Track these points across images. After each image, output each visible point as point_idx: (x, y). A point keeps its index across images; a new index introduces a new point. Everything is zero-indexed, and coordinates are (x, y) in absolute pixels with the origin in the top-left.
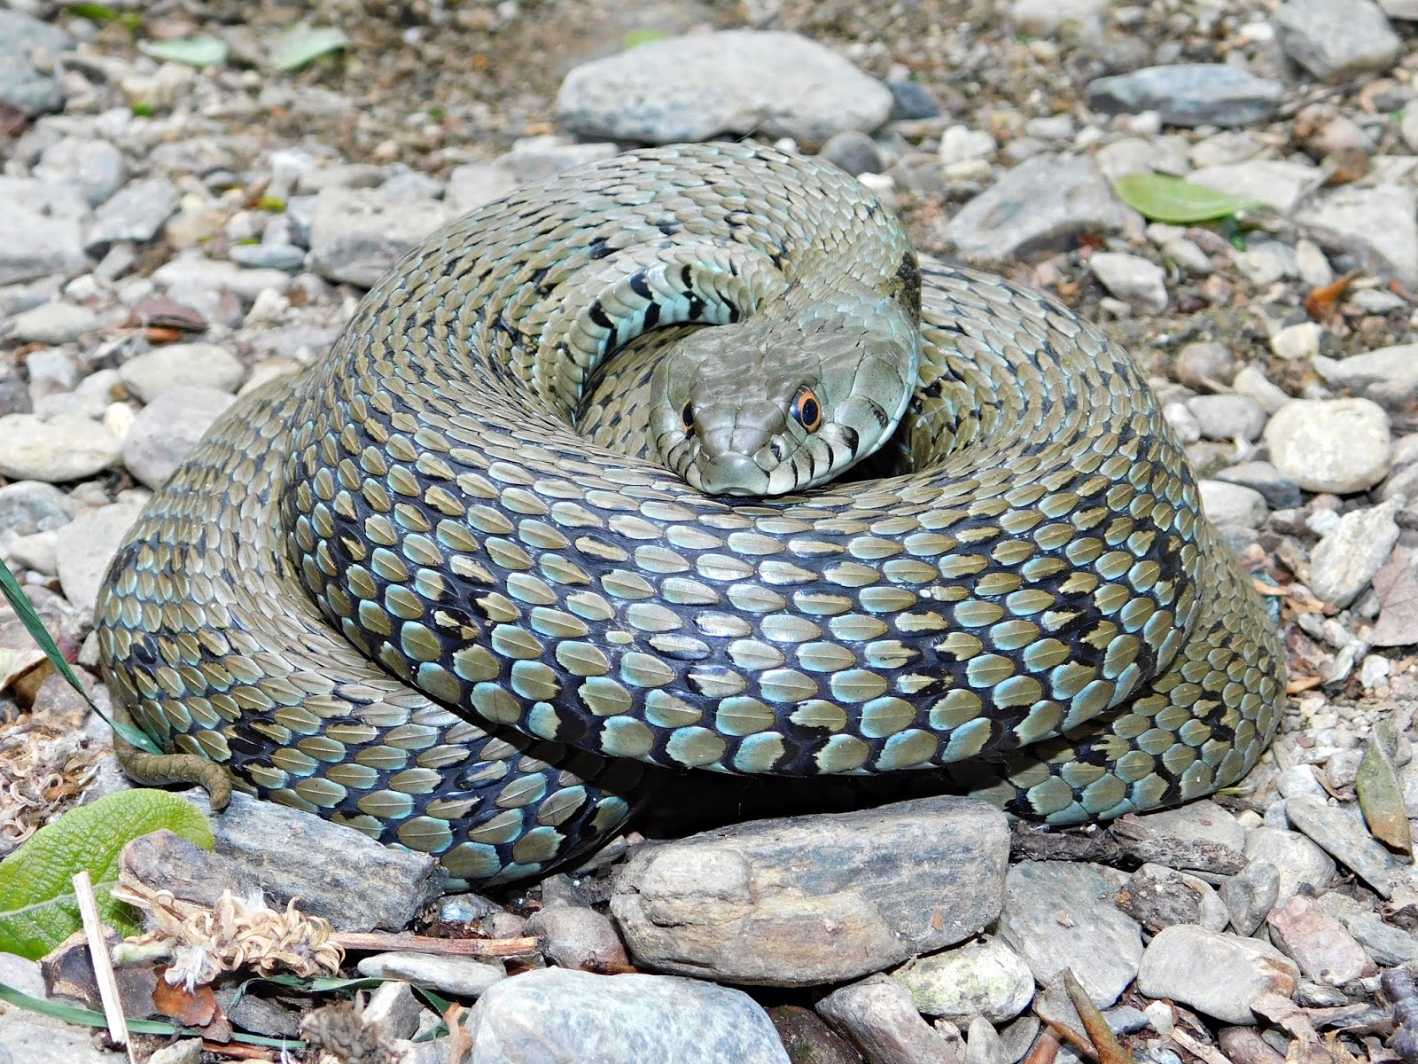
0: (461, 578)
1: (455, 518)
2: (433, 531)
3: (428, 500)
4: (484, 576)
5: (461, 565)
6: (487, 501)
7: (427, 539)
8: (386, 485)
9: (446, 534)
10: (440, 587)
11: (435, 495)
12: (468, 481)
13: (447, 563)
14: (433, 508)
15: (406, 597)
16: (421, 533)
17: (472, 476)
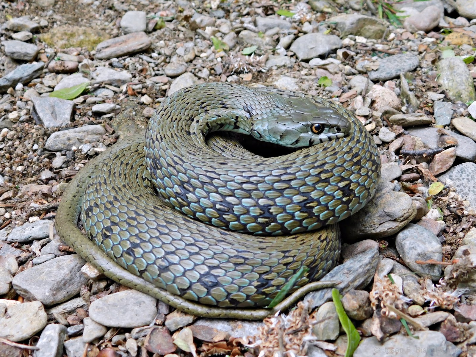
0: (344, 187)
1: (332, 176)
2: (329, 184)
3: (323, 178)
4: (347, 182)
5: (341, 185)
6: (335, 168)
7: (329, 186)
8: (308, 185)
9: (333, 182)
10: (341, 193)
11: (323, 176)
12: (326, 167)
13: (339, 187)
14: (326, 179)
15: (335, 202)
16: (327, 186)
17: (327, 165)
